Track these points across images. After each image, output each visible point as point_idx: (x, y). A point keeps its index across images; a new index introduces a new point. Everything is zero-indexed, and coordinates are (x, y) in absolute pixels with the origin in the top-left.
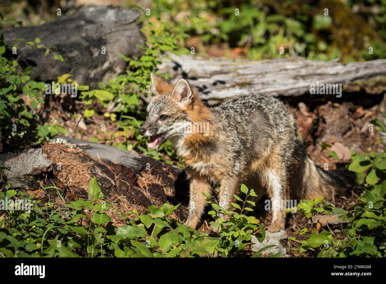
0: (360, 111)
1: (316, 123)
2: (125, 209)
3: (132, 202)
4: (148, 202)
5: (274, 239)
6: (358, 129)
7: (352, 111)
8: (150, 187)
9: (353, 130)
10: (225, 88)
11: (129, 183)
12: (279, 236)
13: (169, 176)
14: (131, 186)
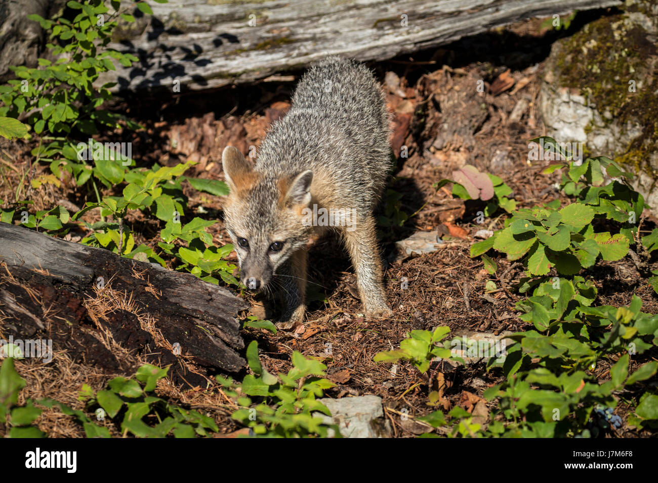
0: (506, 77)
1: (421, 113)
2: (65, 377)
3: (79, 361)
4: (110, 359)
5: (360, 420)
6: (503, 115)
7: (490, 79)
8: (111, 318)
9: (494, 119)
10: (242, 50)
11: (71, 322)
12: (368, 412)
13: (147, 289)
14: (75, 328)
